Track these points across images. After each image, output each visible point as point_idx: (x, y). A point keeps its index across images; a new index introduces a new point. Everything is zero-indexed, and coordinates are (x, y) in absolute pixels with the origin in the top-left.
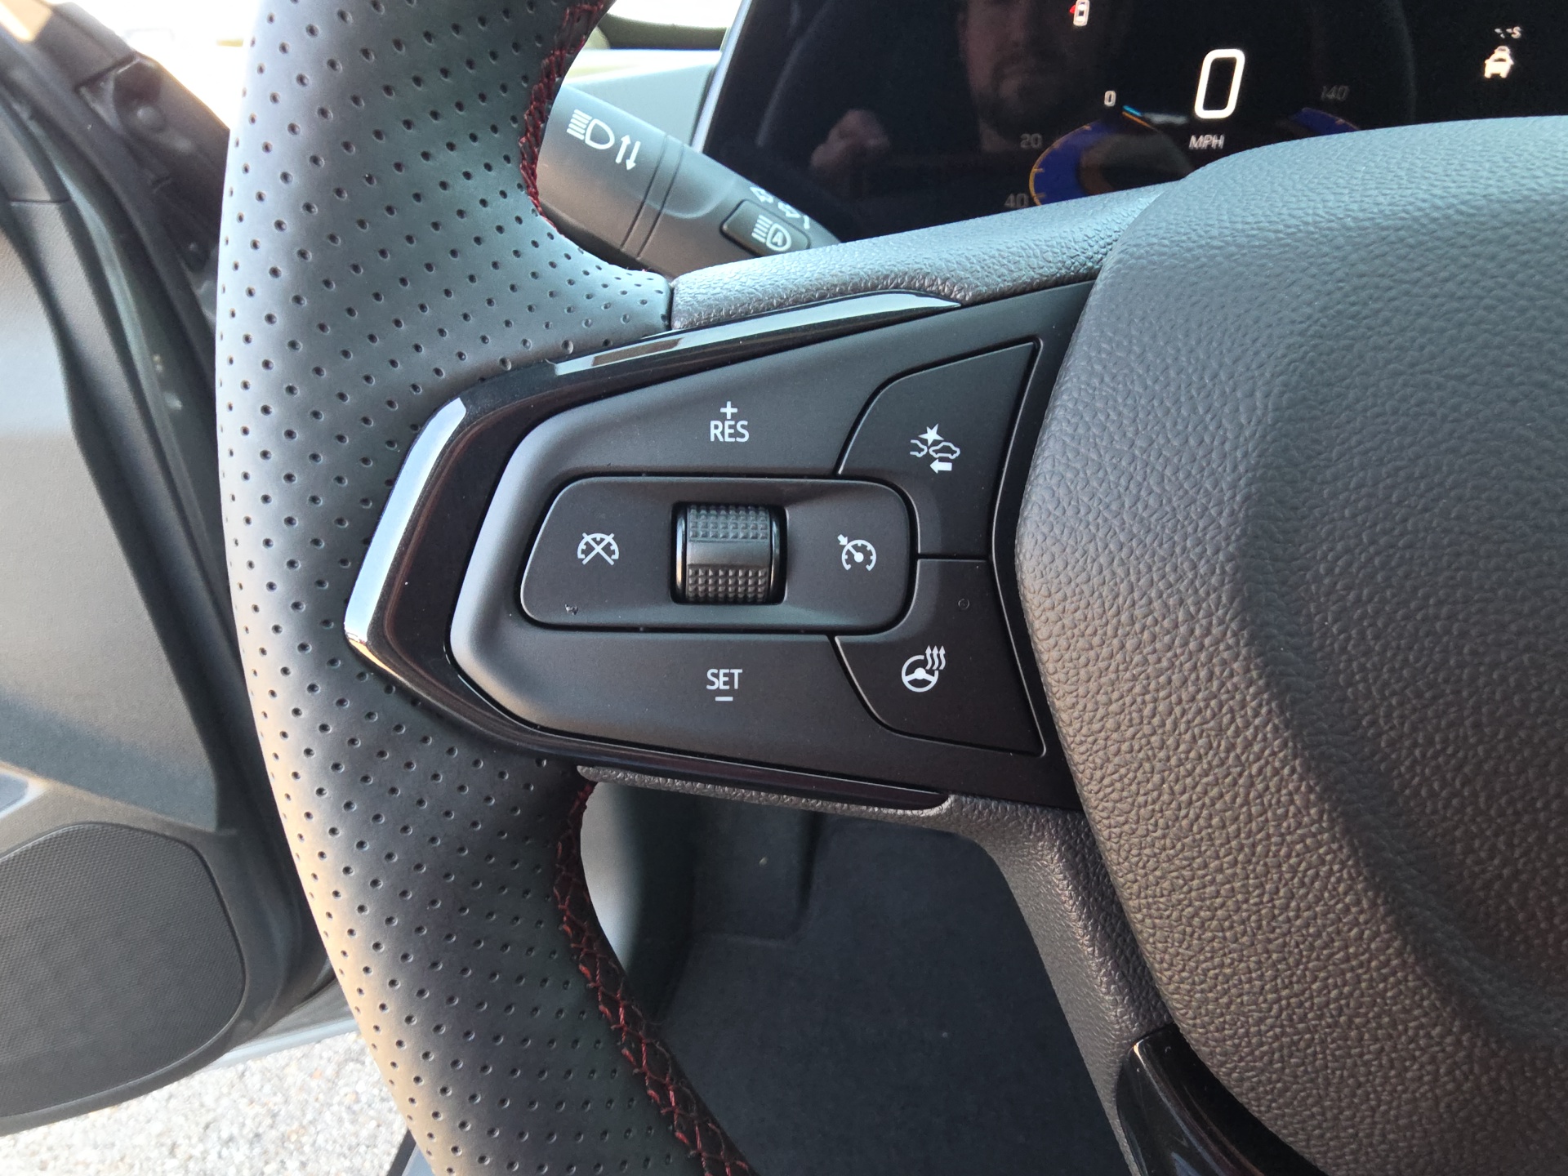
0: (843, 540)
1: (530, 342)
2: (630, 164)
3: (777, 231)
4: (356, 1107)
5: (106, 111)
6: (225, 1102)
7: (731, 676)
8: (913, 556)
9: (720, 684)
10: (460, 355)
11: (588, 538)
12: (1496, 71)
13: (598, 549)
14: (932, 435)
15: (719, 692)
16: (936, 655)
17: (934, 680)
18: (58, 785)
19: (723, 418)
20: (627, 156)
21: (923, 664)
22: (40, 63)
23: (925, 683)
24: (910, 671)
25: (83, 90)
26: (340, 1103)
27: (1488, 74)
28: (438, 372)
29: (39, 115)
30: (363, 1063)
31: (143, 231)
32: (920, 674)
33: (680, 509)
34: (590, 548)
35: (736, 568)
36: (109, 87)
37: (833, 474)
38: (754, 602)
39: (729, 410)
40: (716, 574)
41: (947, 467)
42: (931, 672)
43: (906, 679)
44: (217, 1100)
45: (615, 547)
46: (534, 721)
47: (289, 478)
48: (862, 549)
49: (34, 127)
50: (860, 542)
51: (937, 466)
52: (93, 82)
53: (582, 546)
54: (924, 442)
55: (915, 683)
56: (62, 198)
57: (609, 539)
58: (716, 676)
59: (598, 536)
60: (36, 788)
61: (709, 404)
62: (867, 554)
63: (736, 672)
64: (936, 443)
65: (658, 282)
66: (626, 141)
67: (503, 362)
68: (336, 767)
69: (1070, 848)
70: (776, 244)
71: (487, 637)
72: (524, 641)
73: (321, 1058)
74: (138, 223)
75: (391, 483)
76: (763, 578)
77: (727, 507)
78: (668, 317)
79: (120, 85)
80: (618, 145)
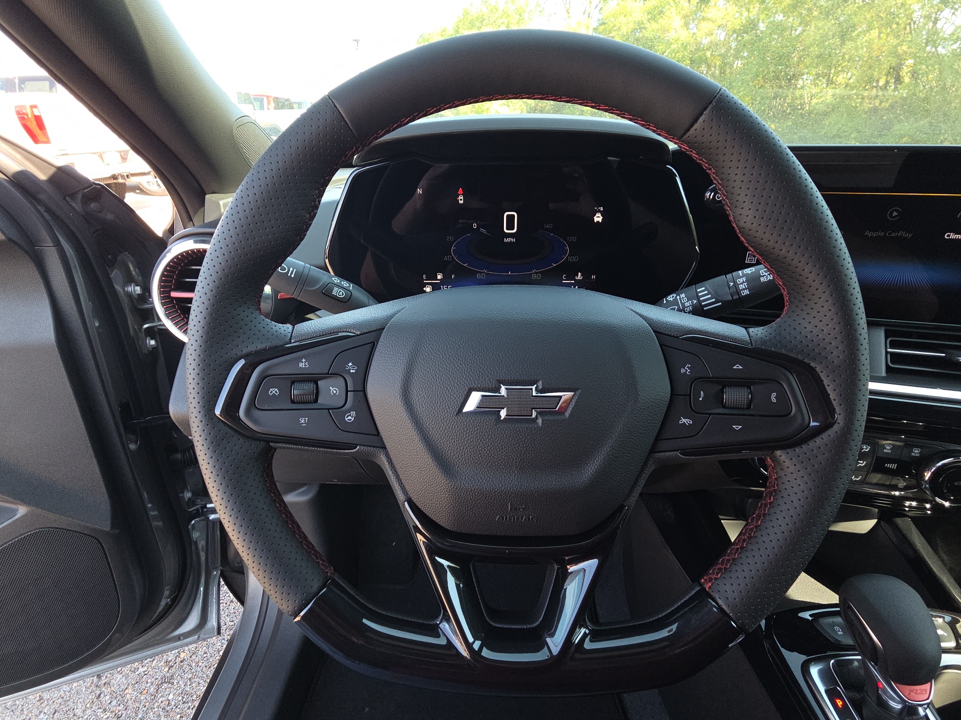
0: (331, 388)
1: (258, 347)
2: (293, 276)
3: (340, 291)
4: (168, 708)
5: (77, 205)
6: (89, 712)
7: (305, 420)
8: (347, 391)
9: (303, 421)
10: (242, 351)
11: (271, 390)
12: (598, 220)
13: (274, 392)
14: (350, 364)
15: (303, 423)
16: (353, 413)
17: (353, 419)
18: (34, 508)
19: (302, 362)
20: (292, 273)
21: (350, 415)
22: (49, 189)
23: (351, 420)
24: (347, 417)
25: (67, 198)
26: (158, 707)
27: (595, 221)
28: (237, 354)
29: (48, 210)
30: (173, 684)
31: (90, 254)
32: (350, 418)
33: (293, 383)
34: (272, 392)
35: (306, 395)
36: (80, 196)
37: (328, 374)
38: (311, 403)
39: (304, 360)
40: (301, 397)
41: (354, 371)
42: (352, 417)
43: (346, 419)
44: (84, 711)
45: (278, 391)
46: (259, 431)
47: (204, 379)
48: (335, 390)
49: (46, 215)
50: (335, 388)
51: (352, 371)
52: (73, 196)
53: (270, 391)
54: (349, 366)
55: (348, 420)
56: (57, 244)
57: (276, 390)
58: (302, 420)
59: (274, 389)
60: (22, 510)
61: (299, 360)
62: (337, 391)
63: (306, 419)
64: (351, 366)
65: (290, 326)
66: (291, 269)
67: (252, 351)
68: (213, 443)
69: (387, 457)
70: (340, 295)
71: (248, 412)
72: (257, 413)
73: (147, 682)
74: (88, 250)
75: (226, 379)
76: (313, 397)
77: (304, 381)
78: (291, 339)
79: (84, 196)
80: (289, 270)
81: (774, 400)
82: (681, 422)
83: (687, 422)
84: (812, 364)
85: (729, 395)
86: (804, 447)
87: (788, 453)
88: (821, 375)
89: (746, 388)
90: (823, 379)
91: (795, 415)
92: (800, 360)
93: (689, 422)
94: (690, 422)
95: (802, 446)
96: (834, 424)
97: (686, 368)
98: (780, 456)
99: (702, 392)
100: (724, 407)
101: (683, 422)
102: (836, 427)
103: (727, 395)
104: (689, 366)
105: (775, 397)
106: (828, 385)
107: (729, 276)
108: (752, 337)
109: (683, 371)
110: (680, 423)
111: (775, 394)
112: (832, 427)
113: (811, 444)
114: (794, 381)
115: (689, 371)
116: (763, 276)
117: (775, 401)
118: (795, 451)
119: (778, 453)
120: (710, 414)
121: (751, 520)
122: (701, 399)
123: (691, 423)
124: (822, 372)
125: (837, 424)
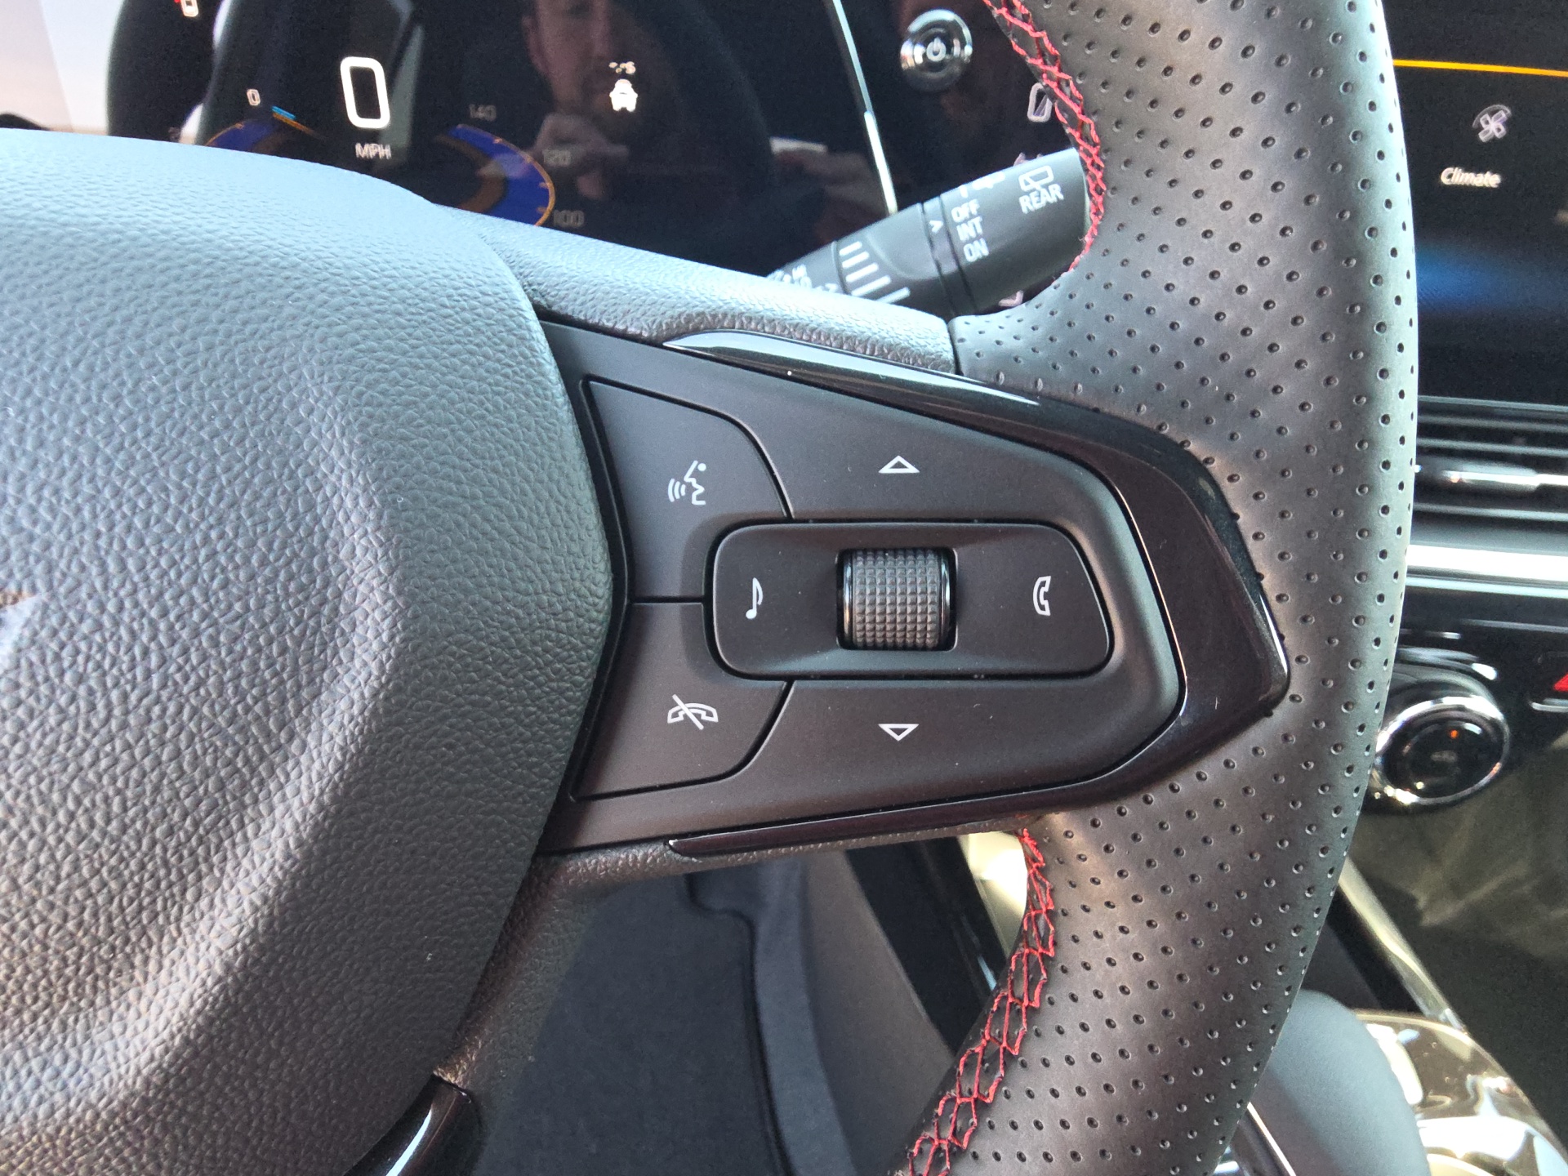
81: (1042, 607)
82: (675, 715)
83: (698, 716)
84: (1193, 447)
85: (863, 593)
86: (1158, 796)
87: (1094, 824)
88: (1231, 491)
89: (931, 557)
90: (1237, 509)
91: (1123, 668)
92: (1147, 430)
93: (704, 717)
94: (709, 714)
95: (1151, 796)
96: (1276, 701)
97: (687, 479)
98: (1066, 834)
99: (756, 584)
100: (848, 644)
101: (681, 718)
102: (1282, 713)
103: (857, 591)
104: (702, 467)
105: (1047, 595)
106: (1256, 536)
107: (932, 205)
108: (962, 340)
109: (674, 491)
110: (670, 720)
111: (1048, 579)
112: (1269, 714)
113: (1184, 782)
114: (1122, 518)
115: (701, 490)
116: (1028, 193)
117: (1047, 612)
118: (1121, 813)
119: (1059, 821)
120: (790, 679)
121: (966, 1065)
122: (751, 614)
123: (715, 719)
124: (1231, 479)
125: (1286, 702)
